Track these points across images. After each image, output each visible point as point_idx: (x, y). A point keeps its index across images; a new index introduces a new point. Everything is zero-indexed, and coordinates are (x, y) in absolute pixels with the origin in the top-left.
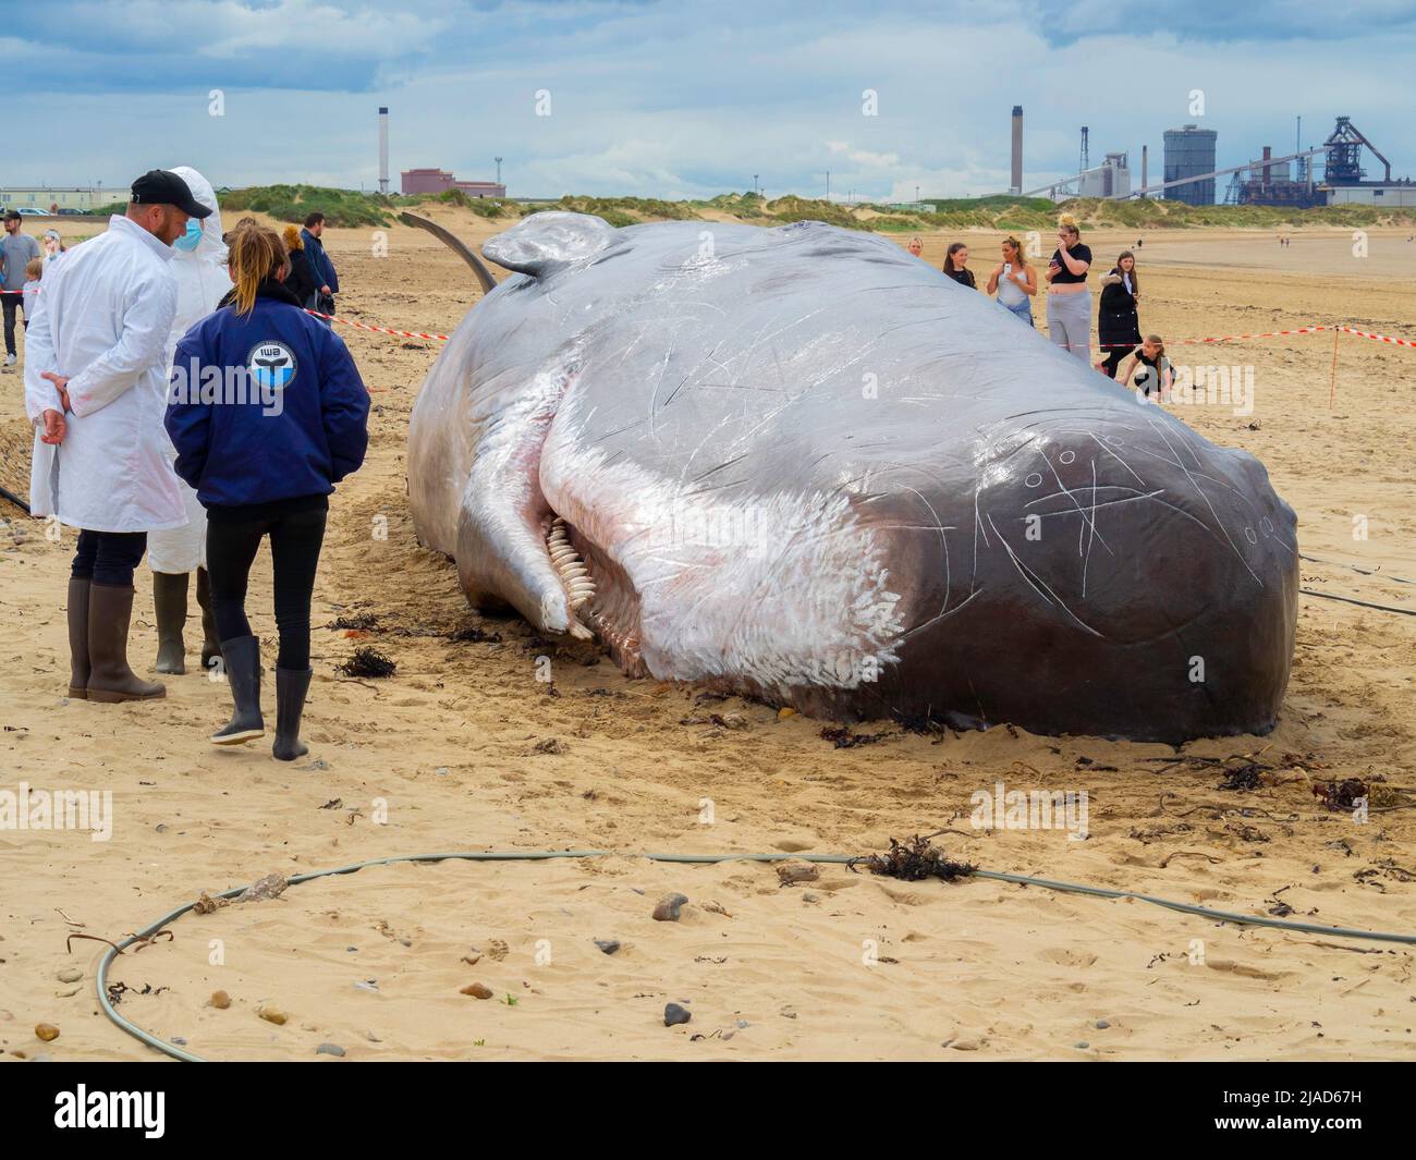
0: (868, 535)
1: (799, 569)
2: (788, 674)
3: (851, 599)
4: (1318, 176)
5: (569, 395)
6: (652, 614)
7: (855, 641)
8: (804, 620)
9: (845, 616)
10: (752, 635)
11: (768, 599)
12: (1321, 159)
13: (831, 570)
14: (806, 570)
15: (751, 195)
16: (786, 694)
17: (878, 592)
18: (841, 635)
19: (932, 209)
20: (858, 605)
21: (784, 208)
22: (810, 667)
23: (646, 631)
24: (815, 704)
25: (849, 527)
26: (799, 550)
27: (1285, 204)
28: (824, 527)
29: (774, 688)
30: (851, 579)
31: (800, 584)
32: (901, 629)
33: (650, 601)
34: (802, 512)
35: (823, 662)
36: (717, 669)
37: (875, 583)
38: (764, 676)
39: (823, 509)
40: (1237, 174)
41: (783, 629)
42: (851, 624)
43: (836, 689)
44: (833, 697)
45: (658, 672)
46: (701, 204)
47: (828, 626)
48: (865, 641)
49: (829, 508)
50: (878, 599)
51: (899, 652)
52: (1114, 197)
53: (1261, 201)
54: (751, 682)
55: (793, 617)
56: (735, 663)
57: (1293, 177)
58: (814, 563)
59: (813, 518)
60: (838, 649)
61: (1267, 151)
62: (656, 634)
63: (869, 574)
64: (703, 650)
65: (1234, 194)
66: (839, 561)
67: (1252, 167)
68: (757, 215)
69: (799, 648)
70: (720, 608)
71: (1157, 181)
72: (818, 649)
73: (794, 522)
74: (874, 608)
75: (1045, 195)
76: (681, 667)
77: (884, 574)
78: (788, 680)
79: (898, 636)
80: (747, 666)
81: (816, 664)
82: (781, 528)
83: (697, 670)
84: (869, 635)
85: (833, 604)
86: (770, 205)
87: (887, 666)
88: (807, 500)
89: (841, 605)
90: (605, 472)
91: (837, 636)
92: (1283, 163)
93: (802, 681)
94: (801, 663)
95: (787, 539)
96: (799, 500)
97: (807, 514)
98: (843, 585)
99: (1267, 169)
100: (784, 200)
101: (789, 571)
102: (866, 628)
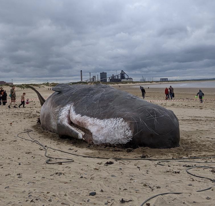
0: (126, 123)
1: (116, 128)
2: (116, 142)
3: (125, 132)
4: (120, 78)
5: (72, 108)
6: (94, 136)
7: (126, 137)
8: (118, 135)
9: (124, 134)
10: (110, 137)
11: (112, 133)
12: (120, 76)
13: (121, 128)
14: (118, 128)
15: (48, 83)
16: (115, 145)
17: (129, 130)
18: (124, 137)
19: (71, 84)
20: (126, 132)
21: (52, 84)
22: (119, 141)
23: (93, 138)
24: (120, 146)
25: (123, 122)
26: (116, 126)
27: (116, 81)
28: (120, 122)
29: (113, 144)
30: (124, 129)
31: (117, 130)
32: (132, 135)
33: (94, 134)
34: (116, 120)
35: (121, 140)
36: (104, 143)
37: (128, 129)
38: (112, 143)
39: (119, 120)
40: (109, 78)
41: (115, 136)
42: (125, 135)
43: (123, 144)
44: (122, 145)
45: (95, 144)
46: (41, 84)
47: (122, 136)
48: (127, 137)
49: (120, 120)
50: (128, 131)
51: (132, 138)
52: (94, 81)
53: (113, 81)
54: (110, 144)
55: (116, 135)
56: (107, 141)
57: (116, 78)
58: (119, 127)
59: (118, 121)
60: (123, 138)
61: (113, 75)
62: (95, 138)
63: (127, 128)
64: (102, 140)
65: (109, 80)
66: (123, 127)
67: (111, 77)
68: (49, 85)
69: (118, 139)
70: (104, 134)
71: (99, 79)
72: (120, 139)
73: (115, 122)
74: (128, 133)
75: (85, 81)
76: (99, 143)
77: (129, 128)
78: (116, 143)
79: (132, 136)
80: (109, 142)
81: (120, 141)
82: (112, 123)
83: (101, 143)
84: (128, 136)
85: (122, 132)
86: (50, 84)
87: (130, 140)
88: (116, 119)
89: (123, 133)
90: (82, 117)
91: (123, 137)
92: (115, 76)
93: (118, 143)
94: (118, 141)
95: (114, 124)
96: (115, 119)
97: (117, 121)
98: (123, 130)
99: (113, 77)
100: (52, 83)
101: (115, 128)
102: (127, 135)
